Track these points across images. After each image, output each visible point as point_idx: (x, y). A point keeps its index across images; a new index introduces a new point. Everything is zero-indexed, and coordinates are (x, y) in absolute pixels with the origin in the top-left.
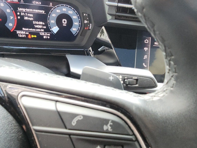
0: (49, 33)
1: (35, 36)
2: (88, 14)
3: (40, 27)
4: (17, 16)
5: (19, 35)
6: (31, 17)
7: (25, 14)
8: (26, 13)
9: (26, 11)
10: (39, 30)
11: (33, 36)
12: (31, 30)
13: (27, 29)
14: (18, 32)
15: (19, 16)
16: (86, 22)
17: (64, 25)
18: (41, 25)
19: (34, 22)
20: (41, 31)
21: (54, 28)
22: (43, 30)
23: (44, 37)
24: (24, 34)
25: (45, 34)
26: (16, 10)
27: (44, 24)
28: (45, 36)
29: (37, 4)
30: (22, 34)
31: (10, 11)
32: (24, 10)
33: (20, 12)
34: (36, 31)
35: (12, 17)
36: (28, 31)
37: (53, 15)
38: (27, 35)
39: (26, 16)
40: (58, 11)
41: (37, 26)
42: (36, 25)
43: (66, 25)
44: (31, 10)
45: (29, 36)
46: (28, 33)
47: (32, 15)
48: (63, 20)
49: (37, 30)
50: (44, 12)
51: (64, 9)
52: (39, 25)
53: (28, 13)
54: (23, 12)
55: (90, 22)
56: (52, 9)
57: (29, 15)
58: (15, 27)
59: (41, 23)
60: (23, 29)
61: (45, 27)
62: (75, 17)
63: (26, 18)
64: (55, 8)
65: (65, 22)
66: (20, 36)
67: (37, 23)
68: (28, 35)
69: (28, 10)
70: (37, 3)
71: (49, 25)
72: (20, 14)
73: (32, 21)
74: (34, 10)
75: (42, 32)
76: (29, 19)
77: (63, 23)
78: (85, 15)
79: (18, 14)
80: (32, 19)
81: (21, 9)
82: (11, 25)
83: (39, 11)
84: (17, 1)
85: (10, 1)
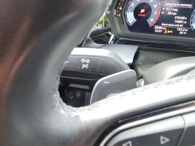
0: (187, 29)
1: (172, 32)
3: (180, 22)
4: (162, 11)
5: (156, 30)
6: (174, 12)
7: (170, 9)
8: (172, 8)
9: (172, 5)
10: (178, 25)
11: (169, 32)
12: (170, 25)
13: (166, 25)
14: (156, 27)
18: (182, 20)
19: (176, 17)
20: (179, 27)
22: (182, 26)
23: (181, 33)
24: (161, 29)
25: (183, 29)
26: (162, 6)
27: (186, 18)
28: (182, 31)
30: (159, 30)
33: (166, 7)
34: (174, 26)
35: (156, 13)
36: (166, 26)
38: (163, 31)
41: (178, 22)
42: (177, 20)
44: (178, 5)
45: (166, 32)
46: (165, 29)
47: (177, 10)
49: (176, 25)
50: (191, 5)
52: (181, 20)
54: (168, 7)
57: (173, 10)
58: (155, 22)
59: (183, 18)
60: (163, 24)
61: (185, 22)
63: (169, 13)
66: (157, 32)
67: (179, 18)
68: (165, 30)
69: (175, 5)
71: (192, 20)
72: (166, 9)
74: (182, 5)
75: (181, 27)
76: (172, 14)
79: (164, 9)
80: (176, 14)
81: (168, 4)
82: (152, 20)
83: (186, 5)
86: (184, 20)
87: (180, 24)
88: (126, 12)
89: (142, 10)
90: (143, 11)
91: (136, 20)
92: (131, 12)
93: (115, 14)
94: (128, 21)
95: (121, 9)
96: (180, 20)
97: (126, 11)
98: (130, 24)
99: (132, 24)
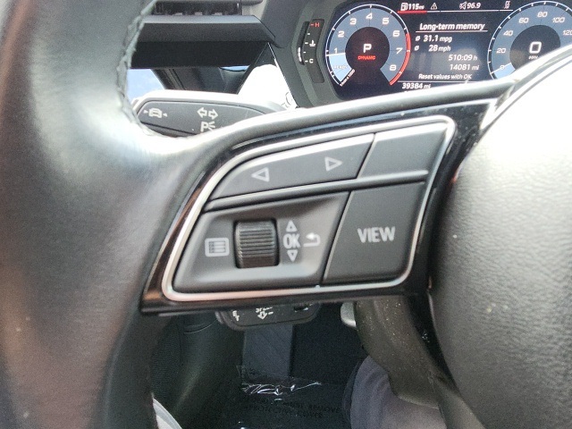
3: (464, 67)
4: (414, 43)
6: (446, 44)
7: (433, 38)
8: (437, 36)
9: (437, 29)
10: (459, 76)
12: (439, 77)
13: (430, 77)
14: (406, 85)
15: (417, 43)
18: (467, 62)
19: (450, 56)
21: (502, 67)
22: (469, 76)
26: (413, 31)
27: (476, 58)
29: (470, 9)
31: (398, 35)
32: (433, 27)
33: (422, 35)
34: (450, 80)
35: (401, 49)
36: (430, 80)
37: (507, 33)
39: (434, 43)
40: (522, 20)
41: (456, 67)
42: (455, 63)
44: (452, 26)
47: (450, 39)
48: (533, 43)
49: (453, 77)
50: (483, 26)
51: (541, 14)
53: (441, 35)
54: (428, 34)
56: (509, 17)
58: (401, 73)
59: (469, 57)
60: (421, 76)
61: (476, 68)
62: (569, 33)
63: (433, 48)
64: (518, 12)
65: (535, 49)
67: (458, 57)
69: (443, 27)
70: (471, 5)
71: (490, 60)
72: (422, 38)
74: (459, 26)
76: (441, 49)
77: (531, 51)
79: (418, 39)
81: (426, 27)
82: (393, 68)
83: (470, 25)
84: (423, 7)
85: (405, 9)
86: (473, 63)
87: (462, 73)
88: (328, 53)
89: (365, 45)
90: (367, 47)
91: (353, 71)
92: (339, 52)
93: (300, 60)
94: (333, 74)
95: (313, 45)
97: (327, 51)
98: (340, 83)
99: (345, 81)
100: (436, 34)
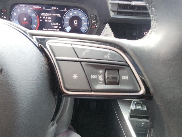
2: (95, 15)
3: (56, 27)
4: (40, 19)
6: (50, 20)
7: (46, 17)
12: (50, 30)
13: (47, 29)
15: (41, 19)
16: (93, 21)
17: (75, 25)
18: (57, 26)
19: (52, 23)
21: (68, 27)
22: (59, 30)
26: (39, 15)
27: (59, 24)
31: (34, 16)
32: (45, 14)
33: (42, 16)
35: (36, 20)
37: (67, 17)
39: (46, 19)
40: (70, 14)
41: (54, 27)
42: (54, 25)
43: (76, 25)
44: (50, 14)
47: (51, 18)
48: (75, 21)
49: (54, 30)
50: (60, 15)
51: (75, 12)
53: (48, 17)
54: (44, 16)
55: (97, 22)
56: (66, 13)
57: (48, 18)
59: (57, 24)
60: (44, 29)
61: (60, 27)
62: (84, 18)
63: (46, 21)
64: (69, 11)
65: (76, 22)
67: (54, 24)
69: (48, 14)
70: (55, 8)
71: (64, 25)
72: (42, 17)
73: (51, 22)
74: (53, 14)
76: (48, 21)
77: (75, 23)
78: (92, 16)
79: (41, 17)
80: (51, 21)
81: (43, 14)
82: (35, 26)
83: (56, 14)
84: (40, 8)
85: (35, 8)
86: (59, 26)
87: (56, 29)
89: (24, 18)
92: (15, 20)
96: (56, 25)
100: (46, 16)
